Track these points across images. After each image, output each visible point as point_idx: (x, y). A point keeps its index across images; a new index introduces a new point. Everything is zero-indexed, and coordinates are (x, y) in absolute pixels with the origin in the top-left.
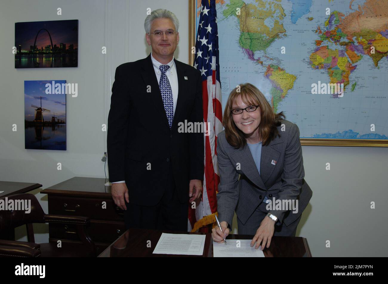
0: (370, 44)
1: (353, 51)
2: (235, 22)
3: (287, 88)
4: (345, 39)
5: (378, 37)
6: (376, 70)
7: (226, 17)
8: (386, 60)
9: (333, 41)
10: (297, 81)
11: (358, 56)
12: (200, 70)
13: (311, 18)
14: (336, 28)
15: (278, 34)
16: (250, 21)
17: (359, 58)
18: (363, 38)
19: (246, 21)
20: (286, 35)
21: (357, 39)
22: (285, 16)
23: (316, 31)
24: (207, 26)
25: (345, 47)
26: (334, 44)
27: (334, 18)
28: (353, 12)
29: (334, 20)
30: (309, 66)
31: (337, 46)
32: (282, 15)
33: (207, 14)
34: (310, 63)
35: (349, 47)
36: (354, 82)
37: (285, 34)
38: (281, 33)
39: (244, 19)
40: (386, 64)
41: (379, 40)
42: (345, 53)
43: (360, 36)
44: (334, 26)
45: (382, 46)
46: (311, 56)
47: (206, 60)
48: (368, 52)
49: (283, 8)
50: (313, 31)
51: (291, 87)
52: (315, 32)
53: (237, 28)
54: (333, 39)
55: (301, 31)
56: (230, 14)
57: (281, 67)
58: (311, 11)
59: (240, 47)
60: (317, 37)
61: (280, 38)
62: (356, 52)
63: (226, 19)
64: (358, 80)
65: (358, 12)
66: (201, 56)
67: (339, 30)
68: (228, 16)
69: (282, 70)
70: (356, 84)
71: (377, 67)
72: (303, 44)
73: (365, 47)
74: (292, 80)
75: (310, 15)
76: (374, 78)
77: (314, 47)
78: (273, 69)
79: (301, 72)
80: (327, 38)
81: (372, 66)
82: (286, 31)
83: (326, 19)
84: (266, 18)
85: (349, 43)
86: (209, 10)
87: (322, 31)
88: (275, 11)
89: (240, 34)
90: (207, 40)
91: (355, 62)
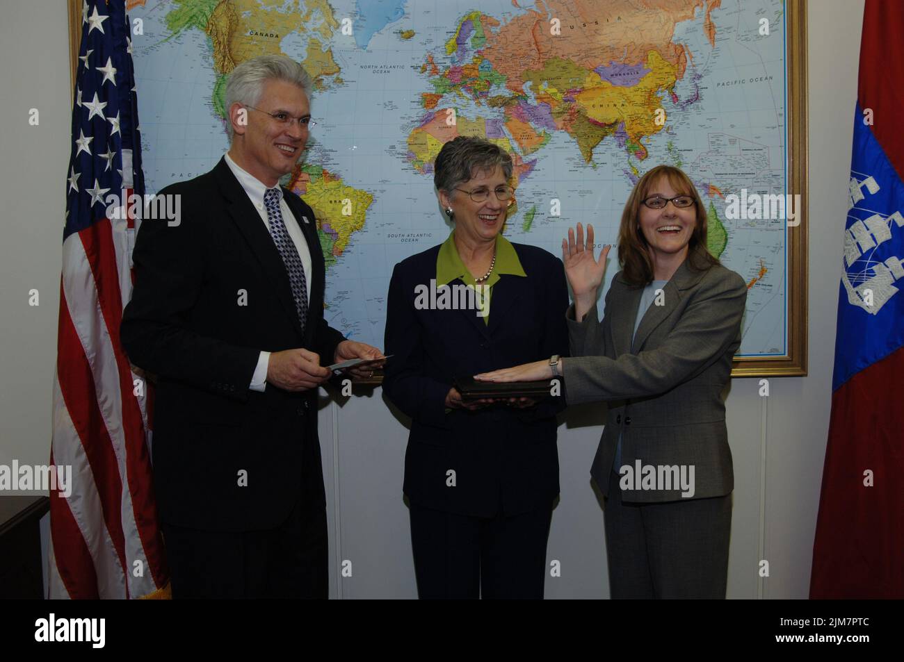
0: (569, 100)
1: (525, 121)
2: (200, 46)
3: (349, 227)
4: (503, 89)
5: (591, 81)
6: (589, 170)
7: (176, 34)
8: (616, 144)
9: (469, 96)
10: (375, 207)
11: (539, 136)
12: (88, 191)
13: (408, 31)
14: (477, 58)
15: (320, 78)
16: (241, 43)
17: (543, 140)
18: (552, 85)
19: (229, 42)
20: (341, 81)
21: (534, 88)
22: (338, 28)
23: (424, 69)
24: (104, 65)
25: (503, 110)
26: (473, 103)
27: (470, 31)
28: (522, 12)
29: (472, 36)
30: (406, 166)
31: (481, 107)
32: (330, 26)
33: (102, 30)
34: (410, 157)
35: (513, 109)
36: (530, 206)
37: (338, 78)
38: (327, 74)
39: (226, 38)
40: (613, 155)
41: (594, 89)
42: (504, 128)
43: (542, 80)
44: (470, 52)
45: (601, 106)
46: (410, 137)
47: (105, 161)
48: (566, 122)
49: (330, 5)
50: (415, 68)
51: (361, 223)
52: (419, 70)
53: (207, 62)
54: (468, 89)
55: (384, 70)
56: (187, 23)
57: (330, 169)
58: (408, 14)
59: (216, 115)
60: (425, 85)
61: (325, 89)
62: (532, 124)
63: (174, 37)
64: (540, 200)
65: (536, 13)
66: (88, 150)
67: (486, 64)
68: (179, 31)
69: (334, 177)
70: (535, 210)
71: (591, 164)
72: (387, 104)
73: (557, 109)
74: (362, 204)
75: (405, 25)
76: (583, 193)
77: (420, 112)
78: (310, 175)
79: (384, 181)
80: (453, 86)
81: (577, 161)
82: (340, 68)
83: (450, 34)
84: (284, 36)
85: (512, 99)
86: (105, 17)
87: (440, 67)
88: (308, 15)
89: (215, 80)
90: (103, 105)
91: (530, 150)
